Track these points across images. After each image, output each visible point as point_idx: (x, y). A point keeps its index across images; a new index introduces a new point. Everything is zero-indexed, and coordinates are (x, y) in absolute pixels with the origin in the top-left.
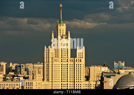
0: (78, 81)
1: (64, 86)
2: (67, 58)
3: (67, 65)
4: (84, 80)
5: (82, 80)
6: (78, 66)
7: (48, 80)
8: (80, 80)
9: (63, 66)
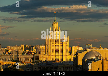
1: (57, 58)
2: (59, 42)
3: (59, 46)
6: (65, 46)
8: (66, 55)
9: (56, 46)
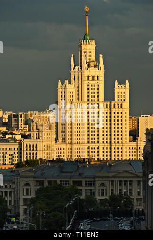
0: (116, 142)
2: (98, 102)
4: (128, 141)
5: (124, 141)
6: (117, 115)
7: (64, 140)
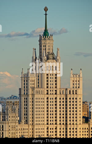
0: (72, 124)
1: (50, 130)
2: (56, 89)
4: (81, 122)
7: (27, 122)
8: (75, 122)
